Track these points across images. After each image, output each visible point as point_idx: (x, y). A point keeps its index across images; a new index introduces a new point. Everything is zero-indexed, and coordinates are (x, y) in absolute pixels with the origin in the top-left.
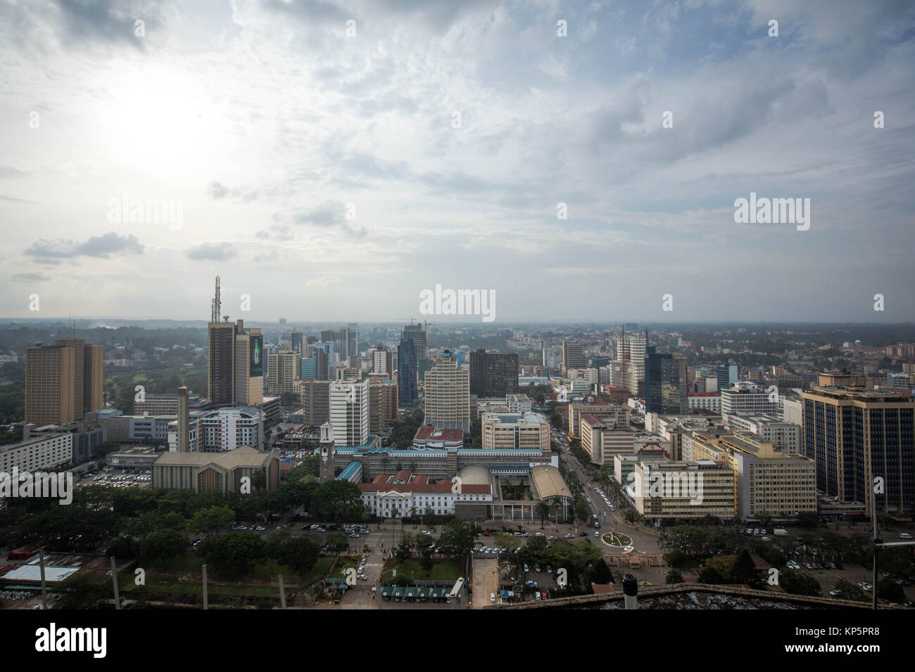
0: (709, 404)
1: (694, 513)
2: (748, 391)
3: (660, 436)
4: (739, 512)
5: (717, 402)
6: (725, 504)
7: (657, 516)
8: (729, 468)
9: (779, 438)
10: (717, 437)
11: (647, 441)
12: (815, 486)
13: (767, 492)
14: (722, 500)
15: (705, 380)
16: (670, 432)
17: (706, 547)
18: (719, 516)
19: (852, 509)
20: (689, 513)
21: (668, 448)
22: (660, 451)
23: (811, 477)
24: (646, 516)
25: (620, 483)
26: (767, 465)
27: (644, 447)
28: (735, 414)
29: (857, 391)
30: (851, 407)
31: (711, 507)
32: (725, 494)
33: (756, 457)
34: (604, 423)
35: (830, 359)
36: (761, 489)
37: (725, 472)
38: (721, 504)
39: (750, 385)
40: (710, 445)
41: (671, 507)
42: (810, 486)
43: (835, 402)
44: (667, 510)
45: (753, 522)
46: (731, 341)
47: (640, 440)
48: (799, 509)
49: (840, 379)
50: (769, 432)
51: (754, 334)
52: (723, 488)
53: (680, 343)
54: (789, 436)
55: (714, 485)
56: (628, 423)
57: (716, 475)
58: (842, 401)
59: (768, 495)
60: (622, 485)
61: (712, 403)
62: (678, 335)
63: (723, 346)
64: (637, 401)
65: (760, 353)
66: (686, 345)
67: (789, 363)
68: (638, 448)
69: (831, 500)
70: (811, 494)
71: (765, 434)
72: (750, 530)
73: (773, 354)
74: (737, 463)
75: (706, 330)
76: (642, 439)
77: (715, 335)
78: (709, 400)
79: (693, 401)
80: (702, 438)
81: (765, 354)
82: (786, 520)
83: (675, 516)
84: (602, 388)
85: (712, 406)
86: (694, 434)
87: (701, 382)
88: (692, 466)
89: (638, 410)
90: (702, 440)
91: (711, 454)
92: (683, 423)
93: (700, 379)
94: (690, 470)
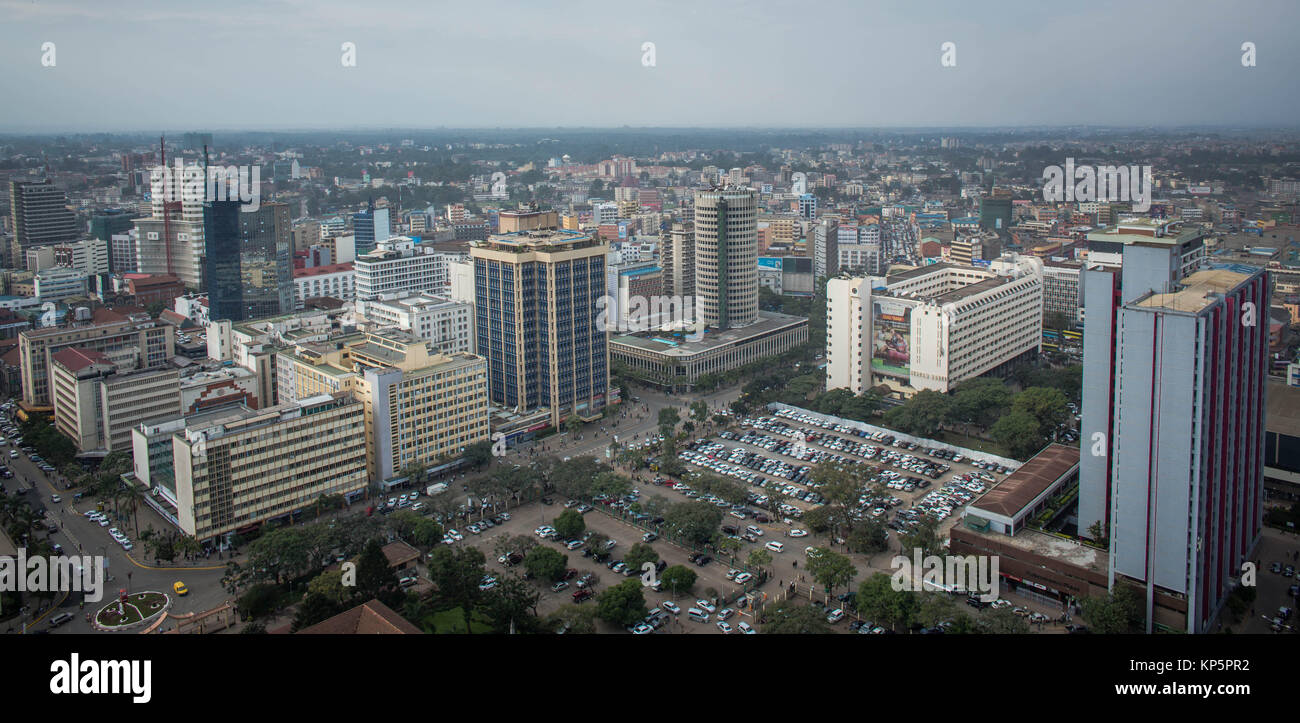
0: (336, 286)
1: (297, 501)
2: (398, 255)
3: (236, 365)
4: (375, 475)
5: (350, 282)
6: (352, 466)
7: (223, 529)
8: (355, 402)
9: (444, 330)
10: (340, 346)
11: (210, 380)
12: (486, 398)
13: (419, 427)
14: (345, 462)
15: (333, 241)
16: (256, 355)
17: (316, 557)
18: (341, 492)
19: (534, 421)
20: (288, 503)
21: (252, 388)
22: (235, 397)
23: (480, 386)
24: (201, 537)
25: (148, 483)
26: (417, 382)
27: (204, 394)
28: (376, 299)
29: (542, 236)
30: (533, 262)
31: (326, 479)
32: (351, 449)
33: (398, 370)
34: (107, 361)
35: (531, 188)
36: (408, 425)
37: (348, 410)
38: (345, 468)
39: (405, 243)
40: (325, 366)
41: (252, 502)
42: (480, 400)
43: (512, 258)
44: (245, 511)
45: (399, 485)
46: (388, 164)
47: (193, 383)
48: (465, 443)
49: (526, 220)
50: (428, 322)
51: (426, 149)
52: (348, 439)
53: (296, 172)
54: (458, 324)
55: (331, 438)
56: (170, 351)
57: (333, 419)
58: (522, 255)
59: (420, 432)
60: (152, 488)
61: (340, 283)
62: (294, 155)
63: (374, 174)
64: (194, 301)
65: (433, 184)
66: (309, 176)
67: (475, 197)
68: (188, 399)
69: (509, 414)
70: (481, 414)
71: (423, 327)
72: (392, 500)
73: (452, 184)
74: (369, 388)
75: (347, 144)
76: (199, 379)
77: (362, 153)
79: (307, 284)
80: (311, 356)
81: (440, 184)
82: (447, 465)
83: (261, 518)
84: (116, 283)
85: (341, 289)
86: (299, 350)
87: (328, 246)
88: (290, 412)
89: (194, 319)
90: (312, 359)
91: (328, 381)
92: (283, 333)
93: (326, 241)
94: (286, 422)
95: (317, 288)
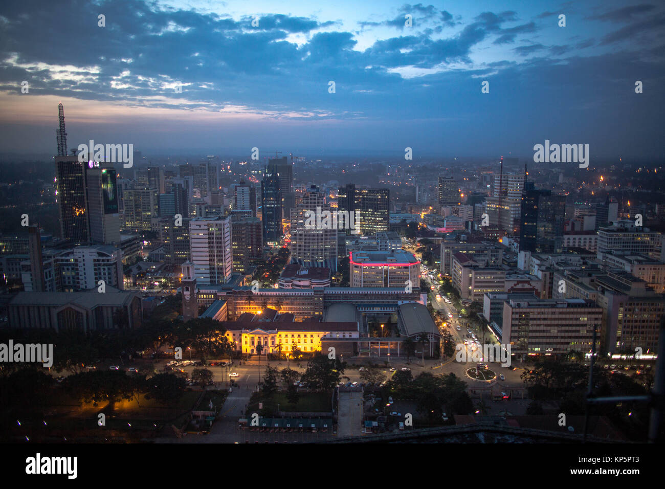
0: (585, 242)
2: (625, 230)
3: (531, 274)
5: (593, 241)
6: (591, 340)
7: (522, 352)
8: (598, 307)
9: (652, 278)
10: (590, 275)
11: (519, 279)
13: (635, 329)
15: (583, 218)
16: (542, 271)
21: (538, 286)
22: (530, 289)
25: (488, 319)
26: (637, 304)
27: (515, 285)
28: (610, 253)
33: (626, 295)
34: (476, 261)
36: (628, 327)
37: (594, 310)
39: (629, 224)
40: (581, 284)
45: (618, 358)
47: (511, 279)
52: (590, 325)
53: (561, 179)
56: (500, 261)
57: (584, 313)
60: (491, 322)
61: (588, 241)
62: (560, 170)
64: (511, 239)
68: (508, 286)
72: (613, 365)
74: (607, 301)
76: (513, 277)
78: (585, 239)
79: (569, 239)
80: (574, 277)
84: (476, 226)
85: (587, 244)
86: (566, 273)
87: (579, 220)
88: (561, 304)
89: (510, 248)
90: (574, 279)
91: (582, 292)
92: (556, 262)
93: (579, 217)
94: (559, 308)
95: (574, 242)
